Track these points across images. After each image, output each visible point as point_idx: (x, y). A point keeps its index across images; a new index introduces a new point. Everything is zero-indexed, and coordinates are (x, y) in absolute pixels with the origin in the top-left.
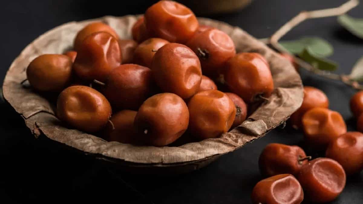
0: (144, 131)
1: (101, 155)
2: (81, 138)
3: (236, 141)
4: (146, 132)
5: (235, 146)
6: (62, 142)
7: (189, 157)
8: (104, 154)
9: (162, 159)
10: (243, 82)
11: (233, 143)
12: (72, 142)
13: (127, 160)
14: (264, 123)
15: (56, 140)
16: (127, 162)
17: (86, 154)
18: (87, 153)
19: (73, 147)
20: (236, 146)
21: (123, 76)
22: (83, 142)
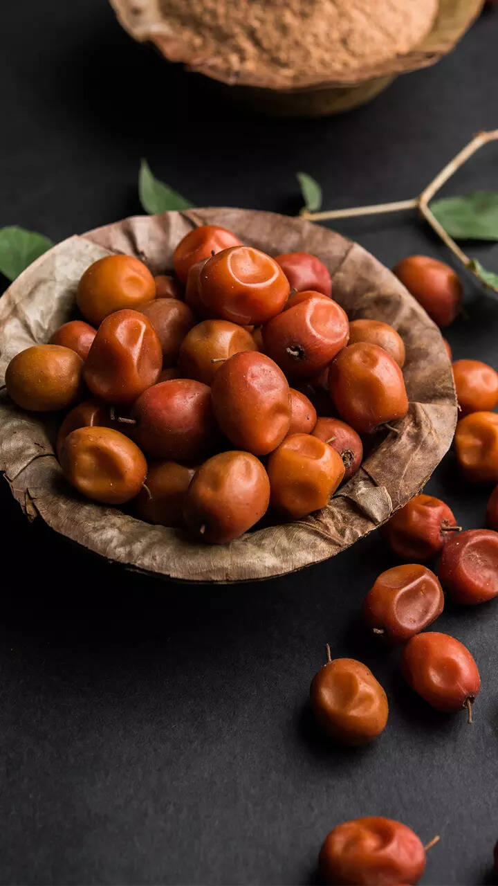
0: (200, 527)
1: (134, 567)
2: (101, 529)
3: (342, 533)
4: (202, 531)
5: (340, 546)
6: (71, 537)
7: (269, 568)
8: (138, 564)
9: (227, 575)
10: (358, 406)
11: (337, 538)
12: (88, 539)
13: (173, 575)
14: (388, 495)
15: (63, 532)
16: (173, 579)
17: (111, 562)
18: (112, 560)
19: (89, 548)
20: (341, 544)
21: (164, 412)
22: (104, 537)
